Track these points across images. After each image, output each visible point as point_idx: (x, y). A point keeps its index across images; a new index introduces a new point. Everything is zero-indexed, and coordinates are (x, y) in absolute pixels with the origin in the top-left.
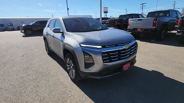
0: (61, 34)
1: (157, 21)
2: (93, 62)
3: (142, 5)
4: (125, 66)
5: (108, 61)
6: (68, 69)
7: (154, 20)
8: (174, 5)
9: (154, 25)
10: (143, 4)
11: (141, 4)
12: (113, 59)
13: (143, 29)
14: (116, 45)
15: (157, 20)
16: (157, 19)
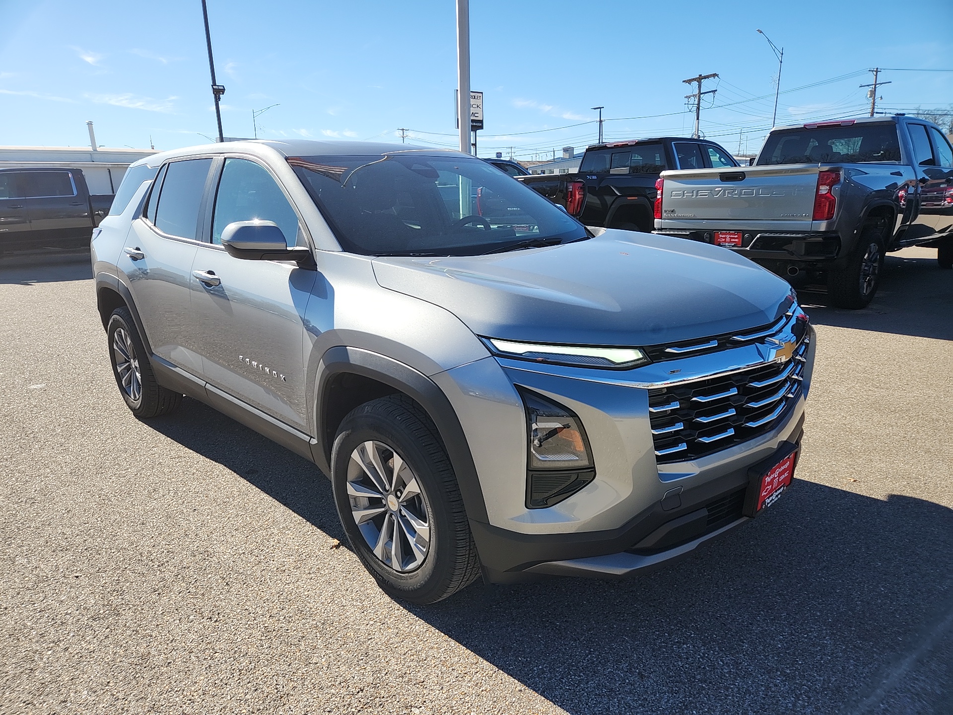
0: (289, 267)
1: (837, 187)
2: (585, 463)
3: (695, 83)
4: (768, 479)
5: (683, 447)
6: (358, 515)
7: (823, 178)
8: (873, 93)
9: (821, 207)
10: (700, 79)
11: (689, 81)
12: (709, 436)
13: (753, 233)
14: (726, 343)
15: (836, 181)
16: (838, 175)
